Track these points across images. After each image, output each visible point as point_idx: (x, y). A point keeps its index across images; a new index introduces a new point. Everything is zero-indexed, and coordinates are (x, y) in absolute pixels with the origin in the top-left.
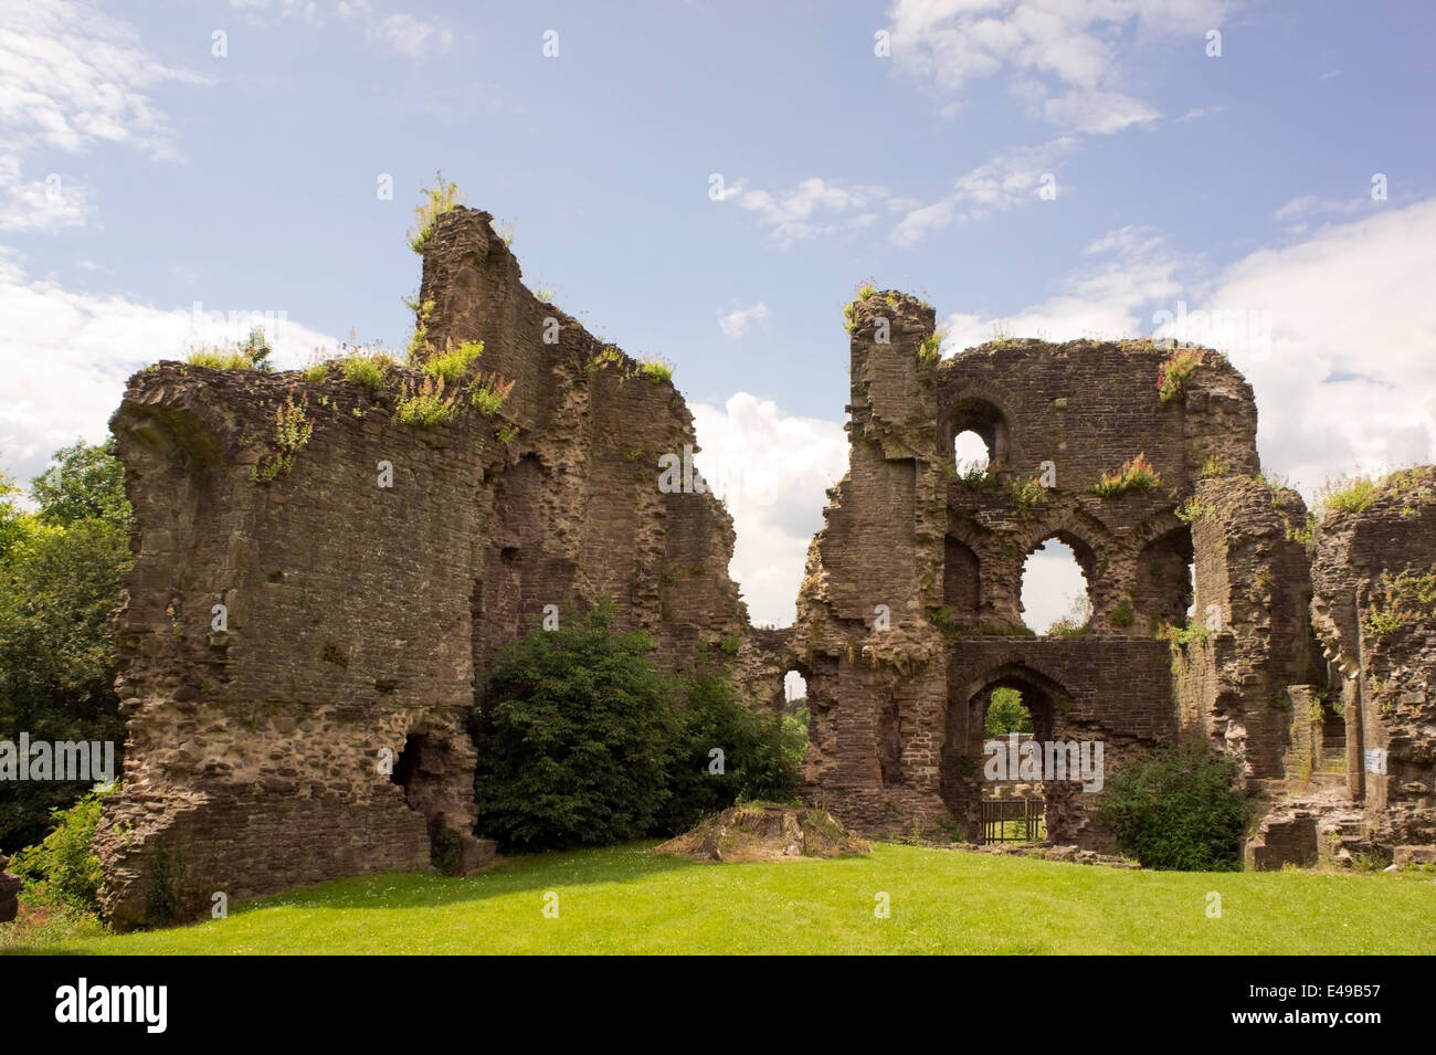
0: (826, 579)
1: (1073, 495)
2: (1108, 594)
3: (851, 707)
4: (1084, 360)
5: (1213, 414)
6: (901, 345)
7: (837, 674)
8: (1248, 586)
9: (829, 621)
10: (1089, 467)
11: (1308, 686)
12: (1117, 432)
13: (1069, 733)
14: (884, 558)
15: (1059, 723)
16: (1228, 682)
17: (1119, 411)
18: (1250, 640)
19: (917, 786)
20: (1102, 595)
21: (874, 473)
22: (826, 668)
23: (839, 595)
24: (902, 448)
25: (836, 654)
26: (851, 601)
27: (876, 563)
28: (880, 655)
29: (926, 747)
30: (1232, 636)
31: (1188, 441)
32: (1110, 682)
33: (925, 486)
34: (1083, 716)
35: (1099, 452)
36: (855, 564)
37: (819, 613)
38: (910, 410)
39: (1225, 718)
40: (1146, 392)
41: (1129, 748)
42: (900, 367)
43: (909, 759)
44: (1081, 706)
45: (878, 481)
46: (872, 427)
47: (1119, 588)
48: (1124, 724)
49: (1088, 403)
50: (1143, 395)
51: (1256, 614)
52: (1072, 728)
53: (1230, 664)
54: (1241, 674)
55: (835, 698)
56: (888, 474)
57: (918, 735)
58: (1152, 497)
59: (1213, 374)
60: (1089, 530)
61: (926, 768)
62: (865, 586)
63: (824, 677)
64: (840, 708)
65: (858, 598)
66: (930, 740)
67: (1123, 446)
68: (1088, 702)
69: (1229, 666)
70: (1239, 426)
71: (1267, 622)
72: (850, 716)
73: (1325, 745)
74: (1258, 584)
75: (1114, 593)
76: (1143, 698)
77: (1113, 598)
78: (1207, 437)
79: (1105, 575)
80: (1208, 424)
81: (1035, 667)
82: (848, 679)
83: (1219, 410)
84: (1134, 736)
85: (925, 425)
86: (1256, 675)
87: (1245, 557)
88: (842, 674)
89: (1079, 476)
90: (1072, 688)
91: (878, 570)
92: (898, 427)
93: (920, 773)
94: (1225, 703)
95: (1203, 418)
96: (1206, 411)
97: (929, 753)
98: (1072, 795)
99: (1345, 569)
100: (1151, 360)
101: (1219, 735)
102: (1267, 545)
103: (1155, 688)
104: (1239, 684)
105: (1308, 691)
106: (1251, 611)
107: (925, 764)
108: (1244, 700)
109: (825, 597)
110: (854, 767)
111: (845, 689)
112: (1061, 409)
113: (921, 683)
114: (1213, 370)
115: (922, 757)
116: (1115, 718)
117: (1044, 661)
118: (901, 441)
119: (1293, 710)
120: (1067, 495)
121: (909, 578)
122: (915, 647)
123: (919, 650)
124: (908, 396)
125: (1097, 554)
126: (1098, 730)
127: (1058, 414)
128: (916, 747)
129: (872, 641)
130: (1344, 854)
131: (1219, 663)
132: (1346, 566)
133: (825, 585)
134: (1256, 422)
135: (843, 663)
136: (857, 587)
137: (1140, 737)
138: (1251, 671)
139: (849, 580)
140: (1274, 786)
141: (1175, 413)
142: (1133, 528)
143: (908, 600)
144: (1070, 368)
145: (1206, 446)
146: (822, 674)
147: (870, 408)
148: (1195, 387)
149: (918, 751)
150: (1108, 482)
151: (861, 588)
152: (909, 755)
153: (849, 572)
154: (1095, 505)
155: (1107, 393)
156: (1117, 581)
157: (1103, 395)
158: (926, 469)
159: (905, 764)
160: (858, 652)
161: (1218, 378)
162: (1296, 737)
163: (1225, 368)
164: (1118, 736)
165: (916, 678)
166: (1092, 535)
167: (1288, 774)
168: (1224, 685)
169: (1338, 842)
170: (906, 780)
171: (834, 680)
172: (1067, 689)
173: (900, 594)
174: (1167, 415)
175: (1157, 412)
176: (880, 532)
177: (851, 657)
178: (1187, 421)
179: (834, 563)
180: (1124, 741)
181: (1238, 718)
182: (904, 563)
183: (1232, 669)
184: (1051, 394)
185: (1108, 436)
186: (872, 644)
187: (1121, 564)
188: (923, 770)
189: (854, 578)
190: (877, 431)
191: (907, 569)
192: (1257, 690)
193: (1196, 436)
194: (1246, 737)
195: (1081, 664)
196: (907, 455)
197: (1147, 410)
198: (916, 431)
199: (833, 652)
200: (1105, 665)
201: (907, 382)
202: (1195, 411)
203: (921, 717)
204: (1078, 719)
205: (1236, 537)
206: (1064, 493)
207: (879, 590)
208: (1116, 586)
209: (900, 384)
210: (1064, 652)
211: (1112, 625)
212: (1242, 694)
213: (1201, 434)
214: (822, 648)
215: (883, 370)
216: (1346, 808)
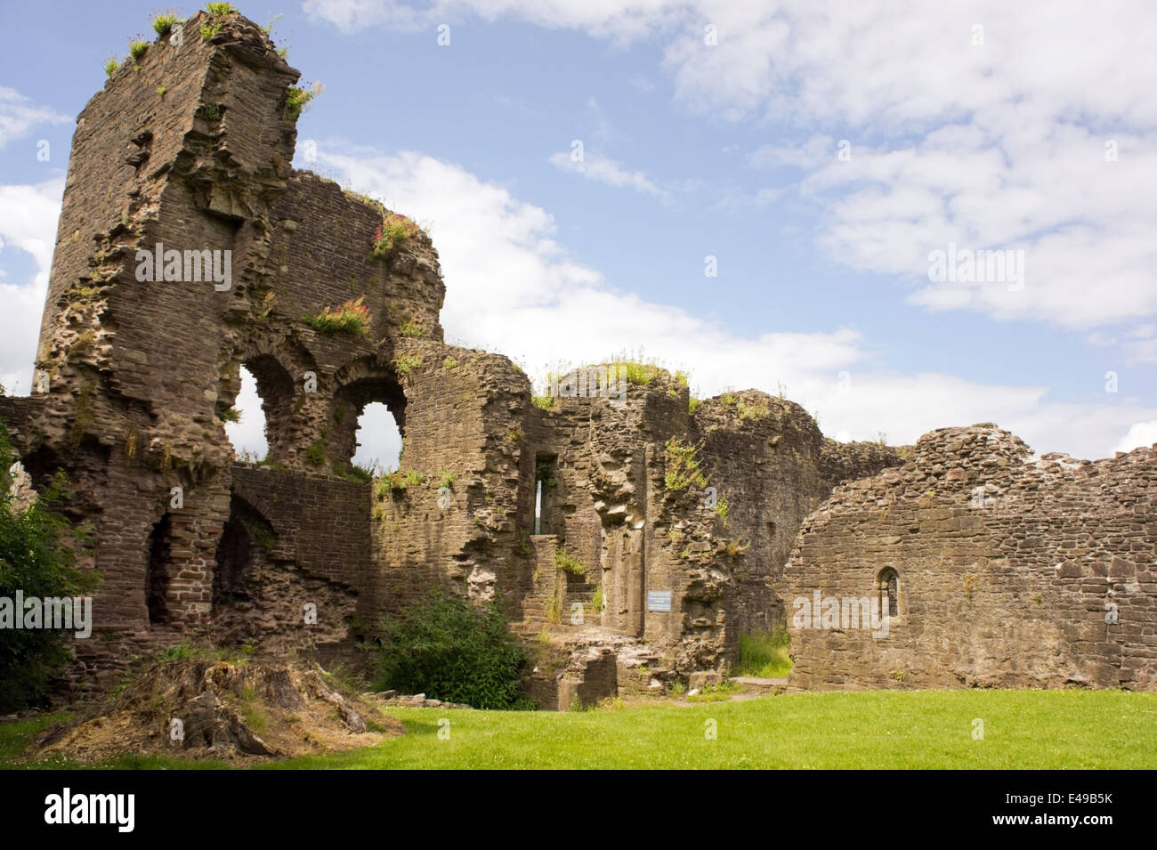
0: (108, 340)
1: (287, 322)
2: (302, 430)
3: (119, 518)
4: (314, 191)
5: (413, 280)
6: (268, 83)
7: (104, 472)
8: (500, 439)
9: (99, 397)
10: (304, 297)
11: (555, 536)
12: (333, 271)
13: (265, 572)
14: (184, 330)
15: (257, 560)
16: (481, 527)
17: (337, 252)
18: (500, 490)
19: (185, 628)
20: (294, 430)
21: (187, 222)
22: (90, 460)
23: (125, 365)
24: (235, 202)
25: (112, 443)
26: (139, 375)
27: (175, 334)
28: (174, 452)
29: (199, 577)
30: (482, 484)
31: (388, 299)
32: (312, 521)
33: (257, 254)
34: (285, 555)
35: (315, 285)
36: (150, 328)
37: (87, 384)
38: (262, 159)
39: (469, 562)
40: (361, 242)
41: (319, 592)
42: (258, 106)
43: (179, 592)
44: (283, 544)
45: (190, 232)
46: (211, 164)
47: (313, 427)
48: (320, 566)
49: (312, 234)
50: (358, 244)
51: (506, 466)
52: (269, 567)
53: (482, 511)
54: (497, 521)
55: (100, 503)
56: (203, 228)
57: (191, 562)
58: (358, 343)
59: (419, 245)
60: (293, 361)
61: (197, 605)
62: (158, 359)
63: (86, 473)
64: (105, 518)
65: (148, 373)
66: (202, 569)
67: (337, 287)
68: (290, 540)
69: (481, 513)
70: (432, 298)
71: (515, 475)
72: (118, 530)
73: (569, 590)
74: (511, 436)
75: (307, 430)
76: (338, 541)
77: (306, 435)
78: (404, 300)
79: (302, 411)
80: (406, 288)
81: (244, 496)
82: (119, 478)
83: (420, 278)
84: (327, 580)
85: (274, 183)
86: (510, 522)
87: (498, 411)
88: (112, 472)
89: (295, 304)
90: (277, 524)
91: (175, 343)
92: (246, 174)
93: (190, 611)
94: (471, 549)
95: (404, 281)
96: (408, 276)
97: (201, 586)
98: (261, 641)
99: (635, 432)
100: (368, 214)
101: (459, 579)
102: (520, 404)
103: (348, 531)
104: (493, 530)
105: (555, 541)
106: (500, 462)
107: (196, 599)
108: (495, 545)
109: (105, 364)
110: (117, 601)
111: (113, 492)
112: (289, 231)
113: (203, 495)
114: (418, 241)
115: (195, 589)
116: (313, 559)
117: (253, 491)
118: (238, 194)
119: (536, 558)
120: (281, 320)
121: (210, 362)
122: (212, 448)
123: (217, 453)
124: (264, 142)
125: (296, 387)
126: (294, 571)
127: (285, 236)
128: (187, 577)
129: (162, 432)
130: (656, 684)
131: (471, 509)
132: (636, 430)
133: (106, 348)
134: (443, 298)
135: (116, 456)
136: (148, 359)
137: (333, 580)
138: (506, 518)
139: (139, 347)
140: (517, 628)
141: (381, 270)
142: (338, 368)
143: (205, 388)
144: (301, 194)
145: (402, 308)
146: (85, 468)
147: (216, 139)
148: (405, 251)
149: (189, 582)
150: (330, 316)
151: (153, 361)
152: (177, 587)
153: (141, 337)
154: (309, 337)
155: (329, 231)
156: (312, 419)
157: (326, 231)
158: (258, 234)
159: (172, 599)
160: (142, 444)
161: (422, 250)
162: (539, 583)
163: (427, 243)
164: (312, 578)
165: (198, 489)
166: (295, 367)
167: (528, 617)
168: (478, 530)
169: (650, 673)
170: (173, 619)
171: (101, 478)
172: (273, 524)
173: (197, 380)
174: (374, 269)
175: (366, 263)
176: (184, 296)
177: (132, 450)
178: (390, 280)
179: (123, 320)
180: (317, 583)
181: (484, 563)
182: (207, 342)
183: (485, 515)
184: (281, 213)
185: (325, 272)
186: (163, 436)
187: (317, 402)
188: (194, 607)
189: (146, 346)
190: (216, 170)
191: (209, 351)
192: (508, 537)
193: (395, 296)
194: (495, 581)
195: (288, 499)
196: (237, 212)
197: (359, 259)
198: (260, 188)
199: (107, 440)
200: (308, 502)
201: (264, 127)
202: (400, 274)
203: (198, 540)
204: (280, 557)
205: (494, 391)
206: (278, 317)
207: (173, 369)
208: (310, 424)
209: (256, 125)
210: (272, 483)
211: (306, 463)
212: (494, 540)
213: (398, 296)
214: (95, 432)
215: (242, 101)
216: (631, 643)
